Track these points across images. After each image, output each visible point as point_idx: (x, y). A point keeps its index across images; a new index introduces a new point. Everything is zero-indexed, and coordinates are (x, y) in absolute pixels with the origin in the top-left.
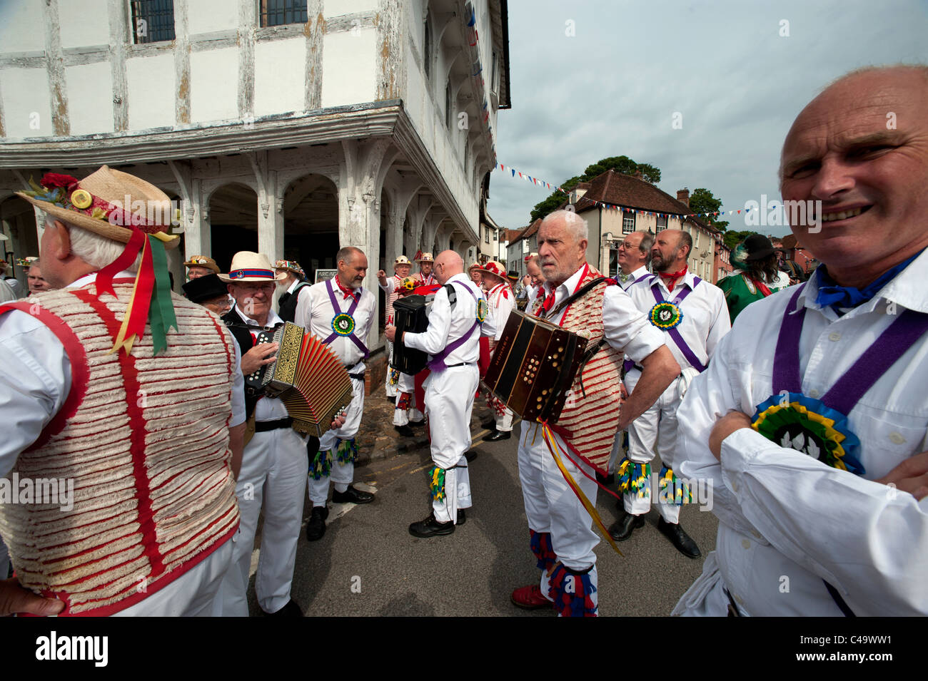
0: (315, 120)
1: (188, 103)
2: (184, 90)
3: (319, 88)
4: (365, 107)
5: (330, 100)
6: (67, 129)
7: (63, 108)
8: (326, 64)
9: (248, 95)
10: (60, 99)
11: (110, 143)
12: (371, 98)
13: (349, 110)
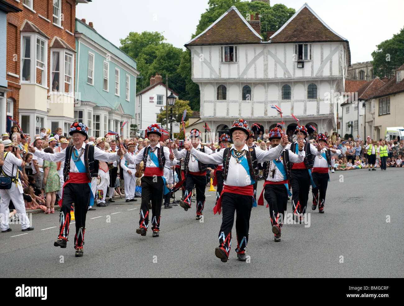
0: (318, 116)
1: (293, 111)
2: (292, 109)
3: (319, 110)
4: (328, 114)
5: (321, 113)
6: (267, 115)
7: (266, 111)
8: (320, 106)
9: (305, 110)
10: (266, 109)
11: (276, 118)
12: (329, 113)
13: (325, 115)
